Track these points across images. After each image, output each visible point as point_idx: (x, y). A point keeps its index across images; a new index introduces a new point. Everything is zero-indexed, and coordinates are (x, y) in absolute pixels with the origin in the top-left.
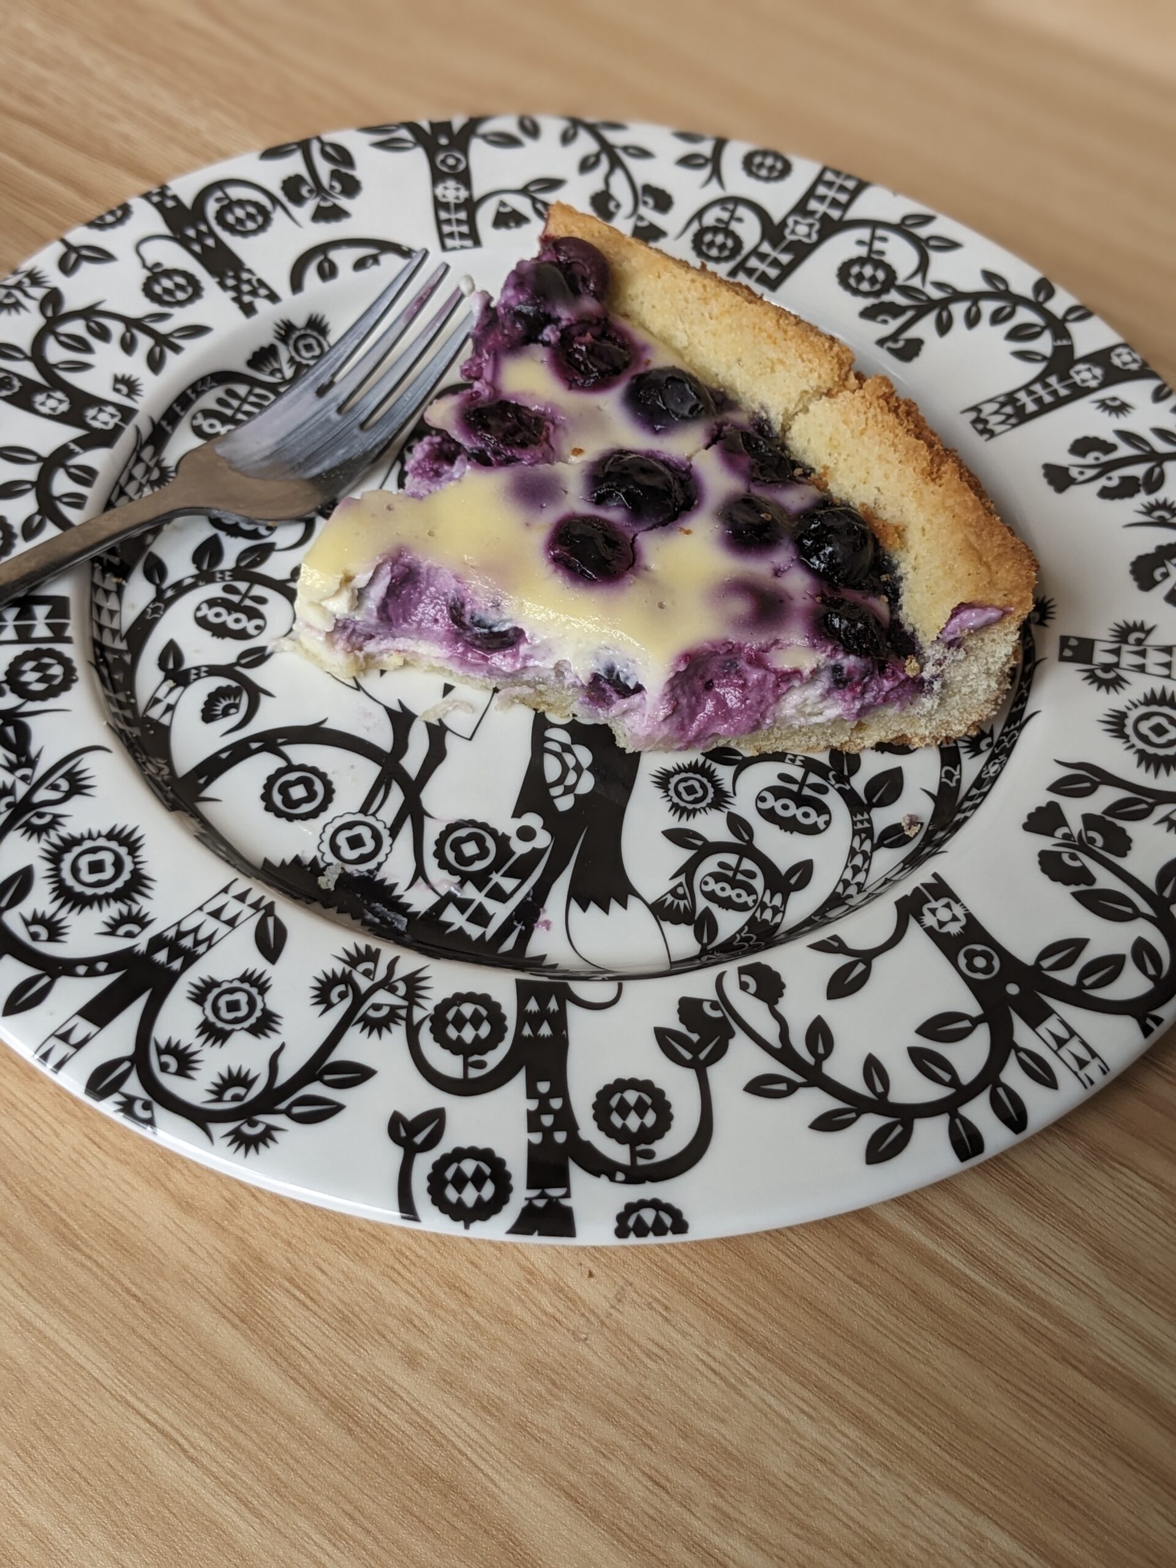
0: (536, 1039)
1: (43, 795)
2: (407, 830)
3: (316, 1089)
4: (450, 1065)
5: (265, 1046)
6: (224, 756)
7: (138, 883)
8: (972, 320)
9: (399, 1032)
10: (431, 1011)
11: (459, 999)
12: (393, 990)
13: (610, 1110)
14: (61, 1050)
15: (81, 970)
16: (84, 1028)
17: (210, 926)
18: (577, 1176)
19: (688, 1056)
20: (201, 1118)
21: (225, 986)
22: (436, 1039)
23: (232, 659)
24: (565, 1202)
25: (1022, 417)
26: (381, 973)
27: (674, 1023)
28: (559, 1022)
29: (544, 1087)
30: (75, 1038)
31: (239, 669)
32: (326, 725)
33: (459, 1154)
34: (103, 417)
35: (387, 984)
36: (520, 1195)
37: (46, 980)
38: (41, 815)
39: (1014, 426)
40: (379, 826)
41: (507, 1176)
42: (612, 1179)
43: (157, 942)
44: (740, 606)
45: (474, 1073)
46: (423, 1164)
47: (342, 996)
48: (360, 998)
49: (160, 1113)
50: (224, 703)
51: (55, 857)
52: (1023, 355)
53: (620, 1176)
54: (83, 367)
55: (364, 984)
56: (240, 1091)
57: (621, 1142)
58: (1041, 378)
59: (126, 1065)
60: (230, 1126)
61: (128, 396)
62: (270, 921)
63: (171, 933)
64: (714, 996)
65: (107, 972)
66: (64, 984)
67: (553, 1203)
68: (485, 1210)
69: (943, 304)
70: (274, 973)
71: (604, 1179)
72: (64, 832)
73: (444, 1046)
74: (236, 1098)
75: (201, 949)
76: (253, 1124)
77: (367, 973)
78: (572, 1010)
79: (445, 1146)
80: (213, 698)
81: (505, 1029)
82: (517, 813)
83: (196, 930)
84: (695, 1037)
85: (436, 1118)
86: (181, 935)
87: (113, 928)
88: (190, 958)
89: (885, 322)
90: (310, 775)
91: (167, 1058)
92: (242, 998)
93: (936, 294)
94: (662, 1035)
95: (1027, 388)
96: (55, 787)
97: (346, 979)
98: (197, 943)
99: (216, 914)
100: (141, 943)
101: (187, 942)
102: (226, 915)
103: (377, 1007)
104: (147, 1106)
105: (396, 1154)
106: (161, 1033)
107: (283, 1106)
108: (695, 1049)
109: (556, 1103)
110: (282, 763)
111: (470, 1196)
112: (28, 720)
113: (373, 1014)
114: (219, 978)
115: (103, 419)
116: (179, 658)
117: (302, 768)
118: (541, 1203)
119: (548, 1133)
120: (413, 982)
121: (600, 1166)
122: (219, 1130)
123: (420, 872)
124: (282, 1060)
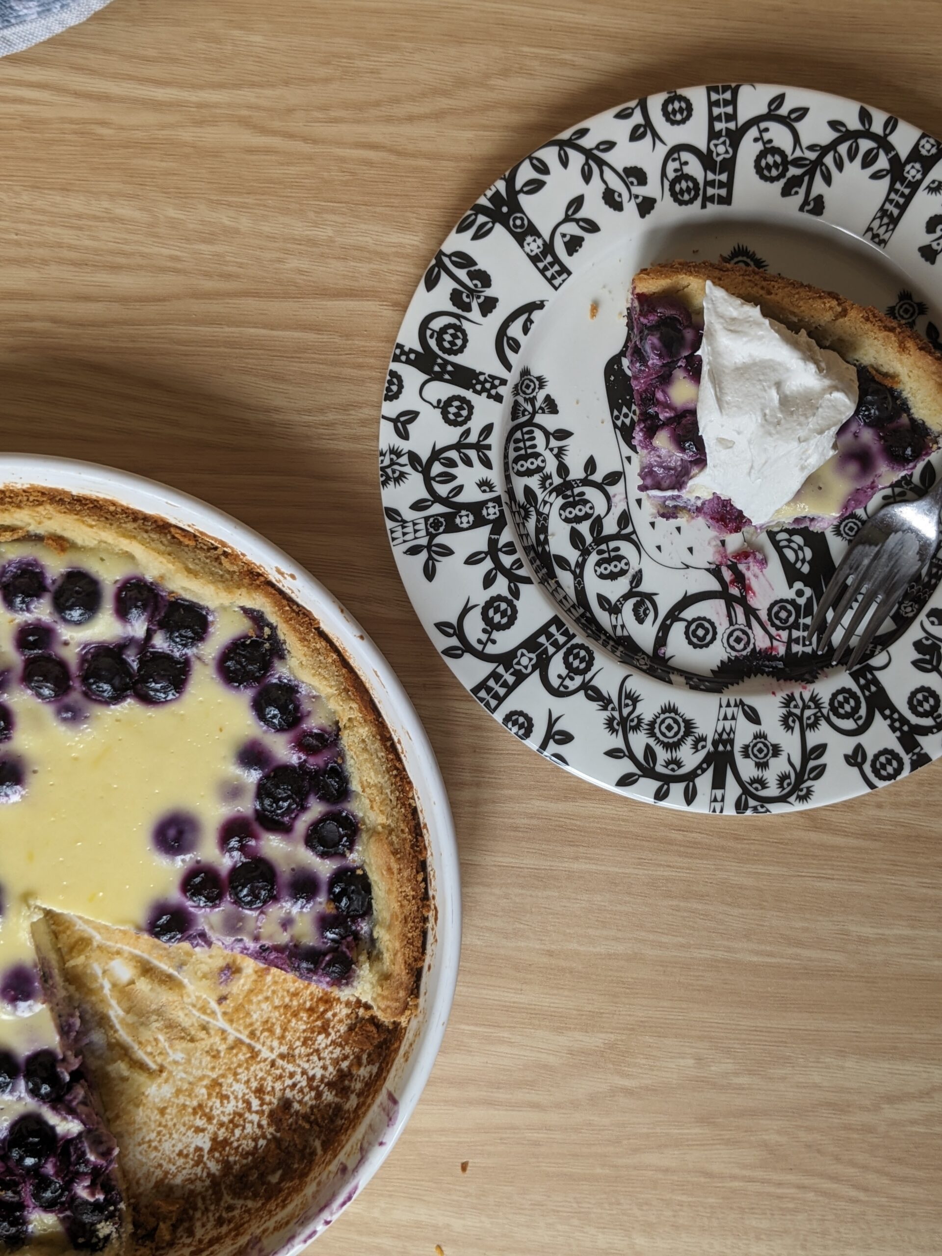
0: (872, 694)
1: (626, 711)
2: (754, 623)
3: (812, 764)
4: (848, 724)
5: (783, 758)
6: (660, 634)
7: (689, 725)
8: (840, 166)
9: (823, 722)
10: (828, 707)
11: (834, 696)
12: (809, 707)
13: (916, 707)
14: (718, 806)
15: (699, 772)
16: (719, 793)
17: (728, 724)
18: (921, 739)
19: (929, 667)
20: (783, 799)
21: (751, 745)
22: (838, 717)
23: (629, 587)
24: (923, 752)
25: (894, 221)
26: (800, 704)
27: (916, 656)
28: (875, 681)
29: (887, 712)
30: (719, 798)
31: (634, 590)
32: (688, 594)
33: (876, 757)
34: (491, 511)
35: (806, 707)
36: (906, 759)
37: (691, 784)
38: (632, 720)
39: (893, 230)
40: (742, 627)
41: (898, 754)
42: (933, 733)
43: (715, 743)
44: (853, 468)
45: (860, 722)
46: (867, 768)
47: (794, 721)
48: (800, 719)
49: (769, 806)
50: (642, 610)
51: (652, 734)
52: (876, 176)
53: (935, 730)
54: (460, 488)
55: (797, 711)
56: (788, 781)
57: (927, 717)
58: (892, 189)
59: (744, 797)
60: (794, 796)
61: (491, 491)
62: (746, 707)
63: (717, 737)
64: (924, 635)
65: (708, 767)
66: (698, 781)
67: (919, 754)
68: (898, 771)
69: (819, 162)
70: (764, 728)
71: (930, 735)
72: (646, 721)
73: (843, 718)
74: (789, 784)
75: (732, 736)
76: (801, 790)
77: (796, 707)
78: (877, 674)
79: (870, 757)
80: (636, 610)
81: (859, 698)
82: (791, 586)
83: (724, 729)
84: (927, 657)
85: (859, 748)
86: (720, 735)
87: (695, 747)
88: (731, 742)
89: (797, 193)
90: (700, 621)
91: (755, 785)
92: (760, 745)
93: (812, 156)
94: (916, 664)
95: (887, 199)
96: (627, 705)
97: (790, 714)
98: (729, 734)
99: (725, 718)
100: (710, 747)
101: (725, 736)
102: (729, 716)
103: (809, 718)
104: (762, 807)
105: (855, 770)
106: (745, 776)
107: (806, 777)
108: (930, 662)
109: (896, 716)
110: (685, 623)
111: (890, 770)
112: (592, 683)
113: (810, 722)
114: (747, 743)
115: (492, 512)
116: (608, 601)
117: (694, 620)
118: (915, 757)
119: (900, 729)
120: (813, 699)
121: (925, 731)
122: (792, 799)
123: (771, 638)
124: (793, 760)
